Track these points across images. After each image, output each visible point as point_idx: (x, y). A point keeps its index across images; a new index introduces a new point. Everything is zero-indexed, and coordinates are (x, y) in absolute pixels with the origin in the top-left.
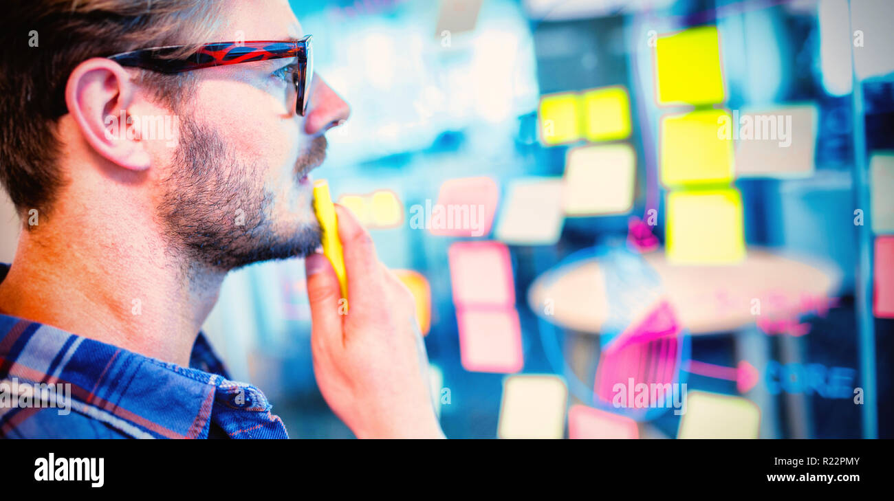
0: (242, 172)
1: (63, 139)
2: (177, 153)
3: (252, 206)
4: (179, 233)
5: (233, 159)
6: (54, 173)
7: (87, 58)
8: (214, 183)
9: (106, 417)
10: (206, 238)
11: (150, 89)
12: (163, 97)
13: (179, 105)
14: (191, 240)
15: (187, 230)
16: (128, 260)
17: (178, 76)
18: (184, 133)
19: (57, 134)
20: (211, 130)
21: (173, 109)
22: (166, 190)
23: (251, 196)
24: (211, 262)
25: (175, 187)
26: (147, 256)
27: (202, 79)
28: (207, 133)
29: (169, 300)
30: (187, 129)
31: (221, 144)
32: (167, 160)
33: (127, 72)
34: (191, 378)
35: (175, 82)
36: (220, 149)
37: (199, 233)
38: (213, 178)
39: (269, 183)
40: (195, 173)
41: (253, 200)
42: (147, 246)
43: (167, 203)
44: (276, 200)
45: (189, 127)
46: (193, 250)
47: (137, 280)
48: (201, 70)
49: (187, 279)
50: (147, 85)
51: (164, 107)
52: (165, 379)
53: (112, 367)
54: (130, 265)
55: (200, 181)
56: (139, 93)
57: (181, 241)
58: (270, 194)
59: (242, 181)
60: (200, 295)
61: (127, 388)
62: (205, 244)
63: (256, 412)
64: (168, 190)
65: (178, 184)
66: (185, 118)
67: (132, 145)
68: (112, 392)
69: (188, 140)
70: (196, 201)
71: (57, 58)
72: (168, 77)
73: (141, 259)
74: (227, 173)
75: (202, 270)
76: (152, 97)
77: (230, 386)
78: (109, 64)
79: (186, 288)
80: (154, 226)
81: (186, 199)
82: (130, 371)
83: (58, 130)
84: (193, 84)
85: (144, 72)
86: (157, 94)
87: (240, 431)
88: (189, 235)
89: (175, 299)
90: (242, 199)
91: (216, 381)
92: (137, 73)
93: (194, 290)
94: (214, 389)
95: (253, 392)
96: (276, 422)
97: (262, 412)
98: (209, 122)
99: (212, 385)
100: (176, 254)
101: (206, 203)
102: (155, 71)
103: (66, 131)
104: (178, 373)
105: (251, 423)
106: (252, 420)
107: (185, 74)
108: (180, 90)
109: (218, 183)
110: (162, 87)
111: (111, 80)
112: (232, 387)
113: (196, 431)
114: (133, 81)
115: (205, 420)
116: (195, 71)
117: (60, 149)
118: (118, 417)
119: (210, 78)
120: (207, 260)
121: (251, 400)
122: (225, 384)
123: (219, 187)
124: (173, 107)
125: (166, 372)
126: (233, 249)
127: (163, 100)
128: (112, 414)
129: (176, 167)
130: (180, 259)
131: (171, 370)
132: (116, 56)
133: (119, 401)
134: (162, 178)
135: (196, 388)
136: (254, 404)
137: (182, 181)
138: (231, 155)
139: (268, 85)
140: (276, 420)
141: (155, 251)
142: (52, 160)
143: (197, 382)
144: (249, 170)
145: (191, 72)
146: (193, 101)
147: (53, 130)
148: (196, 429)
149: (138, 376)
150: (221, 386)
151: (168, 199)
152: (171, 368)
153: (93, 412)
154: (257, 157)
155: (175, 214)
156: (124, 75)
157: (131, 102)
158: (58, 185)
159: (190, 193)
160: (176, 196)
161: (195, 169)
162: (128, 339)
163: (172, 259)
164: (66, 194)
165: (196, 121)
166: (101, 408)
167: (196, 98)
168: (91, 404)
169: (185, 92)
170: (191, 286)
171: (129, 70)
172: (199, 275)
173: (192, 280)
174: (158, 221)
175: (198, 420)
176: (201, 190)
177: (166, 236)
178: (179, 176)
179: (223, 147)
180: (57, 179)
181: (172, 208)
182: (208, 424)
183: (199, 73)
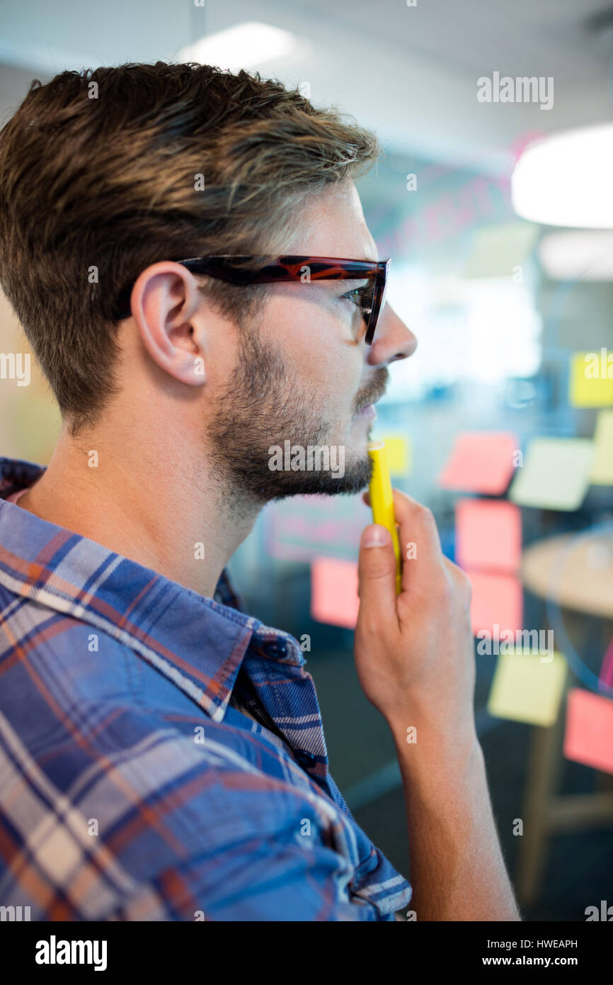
0: (301, 399)
1: (122, 344)
2: (236, 371)
3: (307, 436)
4: (226, 456)
5: (293, 383)
6: (107, 379)
7: (157, 261)
8: (271, 407)
9: (136, 645)
10: (254, 464)
11: (217, 298)
12: (228, 309)
13: (244, 320)
14: (237, 465)
15: (235, 454)
16: (170, 478)
17: (247, 289)
18: (246, 350)
19: (115, 338)
20: (274, 349)
21: (238, 322)
22: (219, 409)
23: (308, 424)
24: (253, 489)
25: (228, 407)
26: (190, 477)
27: (272, 293)
28: (270, 353)
29: (206, 526)
30: (249, 346)
31: (283, 366)
32: (225, 377)
33: (196, 279)
34: (228, 617)
35: (244, 294)
36: (281, 373)
37: (247, 458)
38: (271, 401)
39: (327, 413)
40: (251, 395)
41: (308, 430)
42: (191, 466)
43: (218, 423)
44: (331, 431)
45: (253, 344)
46: (238, 475)
47: (178, 502)
48: (272, 284)
49: (227, 506)
50: (214, 294)
51: (229, 320)
52: (201, 615)
53: (148, 593)
54: (172, 484)
55: (257, 403)
56: (204, 302)
57: (227, 465)
58: (326, 424)
59: (300, 407)
60: (236, 524)
61: (160, 617)
62: (251, 470)
63: (288, 665)
64: (222, 409)
65: (233, 404)
66: (249, 334)
67: (189, 356)
68: (144, 619)
69: (249, 358)
70: (249, 425)
71: (126, 257)
72: (237, 288)
73: (184, 479)
74: (285, 397)
75: (243, 497)
76: (217, 308)
77: (268, 633)
78: (178, 269)
79: (225, 516)
80: (202, 445)
81: (239, 421)
82: (166, 600)
83: (116, 333)
84: (262, 297)
85: (212, 281)
86: (223, 306)
87: (266, 683)
88: (236, 459)
89: (213, 525)
90: (298, 427)
91: (254, 625)
92: (205, 282)
93: (232, 518)
94: (250, 634)
95: (290, 643)
96: (307, 679)
97: (295, 666)
98: (274, 341)
99: (248, 628)
100: (220, 479)
101: (259, 428)
102: (225, 280)
103: (125, 335)
104: (215, 610)
105: (279, 677)
106: (281, 673)
107: (254, 287)
108: (248, 303)
109: (274, 407)
110: (230, 298)
111: (178, 286)
112: (270, 633)
113: (223, 675)
114: (200, 289)
115: (236, 664)
116: (265, 284)
117: (115, 354)
118: (148, 647)
119: (280, 294)
120: (251, 487)
121: (287, 651)
122: (263, 629)
123: (275, 412)
124: (238, 320)
125: (203, 606)
126: (279, 478)
127: (228, 313)
128: (142, 642)
129: (233, 386)
130: (224, 484)
131: (208, 605)
132: (185, 261)
133: (150, 630)
134: (216, 396)
135: (232, 629)
136: (289, 656)
137: (237, 401)
138: (292, 378)
139: (337, 307)
140: (308, 677)
141: (199, 472)
142: (106, 365)
143: (234, 623)
144: (308, 396)
145: (261, 285)
146: (260, 316)
147: (111, 334)
148: (224, 672)
149: (173, 606)
150: (258, 632)
151: (219, 419)
152: (209, 604)
153: (125, 637)
154: (319, 383)
155: (225, 436)
156: (192, 282)
157: (195, 311)
158: (109, 391)
159: (244, 415)
160: (229, 417)
161: (253, 390)
162: (161, 563)
163: (216, 483)
164: (115, 402)
165: (261, 338)
166: (132, 635)
167: (263, 313)
168: (122, 628)
169: (253, 307)
170: (230, 513)
171: (198, 278)
172: (240, 503)
173: (232, 507)
174: (206, 442)
175: (228, 664)
176: (256, 413)
177: (212, 458)
178: (235, 395)
179: (285, 370)
180: (108, 386)
181: (223, 429)
182: (238, 670)
183: (269, 287)
